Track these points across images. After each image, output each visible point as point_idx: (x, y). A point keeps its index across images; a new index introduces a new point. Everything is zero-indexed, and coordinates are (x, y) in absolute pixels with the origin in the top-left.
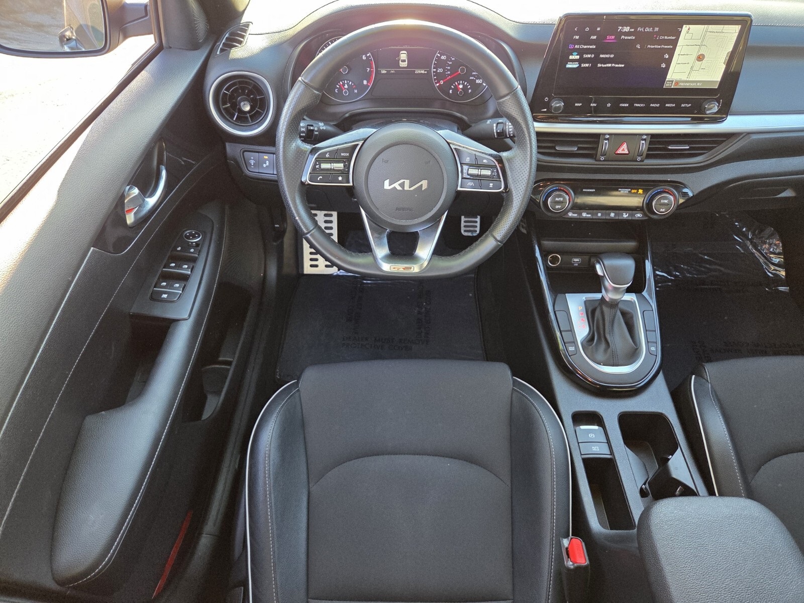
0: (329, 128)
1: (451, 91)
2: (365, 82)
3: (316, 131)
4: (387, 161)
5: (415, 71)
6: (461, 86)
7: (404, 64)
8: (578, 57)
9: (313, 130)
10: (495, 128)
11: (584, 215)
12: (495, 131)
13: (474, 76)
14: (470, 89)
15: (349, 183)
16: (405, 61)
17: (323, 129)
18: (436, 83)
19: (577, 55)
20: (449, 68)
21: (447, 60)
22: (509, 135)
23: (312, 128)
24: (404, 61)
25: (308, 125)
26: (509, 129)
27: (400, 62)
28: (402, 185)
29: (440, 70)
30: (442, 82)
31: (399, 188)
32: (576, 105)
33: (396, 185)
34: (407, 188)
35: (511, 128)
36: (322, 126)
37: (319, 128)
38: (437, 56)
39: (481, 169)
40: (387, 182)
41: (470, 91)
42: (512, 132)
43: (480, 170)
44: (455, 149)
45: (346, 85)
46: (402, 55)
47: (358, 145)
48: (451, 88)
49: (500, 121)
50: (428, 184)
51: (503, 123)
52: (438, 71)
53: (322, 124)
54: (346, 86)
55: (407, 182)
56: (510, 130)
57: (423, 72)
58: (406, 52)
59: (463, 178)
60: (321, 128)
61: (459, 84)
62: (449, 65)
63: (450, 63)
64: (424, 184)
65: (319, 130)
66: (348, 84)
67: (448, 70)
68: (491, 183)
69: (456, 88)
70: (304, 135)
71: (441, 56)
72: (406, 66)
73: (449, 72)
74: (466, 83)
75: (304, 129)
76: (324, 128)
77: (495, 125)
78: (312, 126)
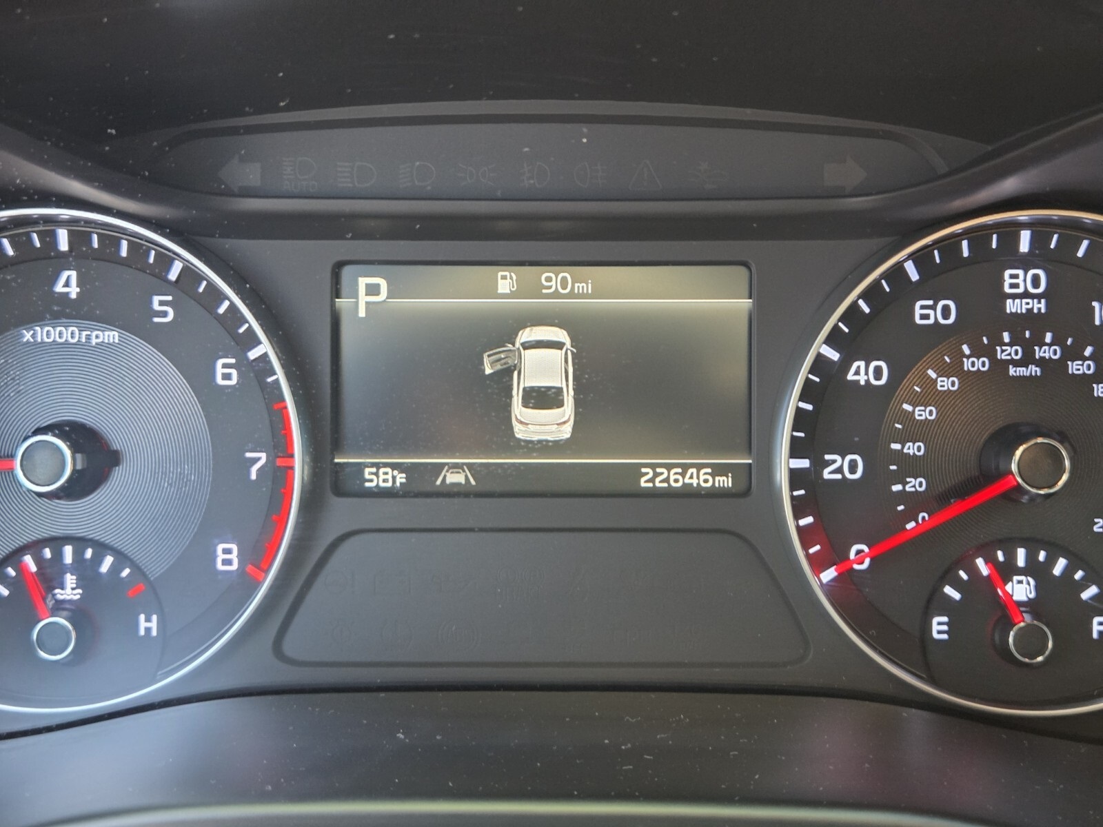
1: (939, 627)
5: (636, 471)
6: (1021, 590)
16: (560, 404)
18: (818, 562)
20: (913, 449)
21: (896, 388)
24: (543, 398)
27: (517, 408)
29: (844, 468)
30: (862, 558)
38: (820, 363)
45: (70, 580)
46: (529, 355)
48: (938, 604)
52: (827, 474)
57: (701, 479)
58: (561, 335)
61: (1007, 571)
62: (914, 431)
63: (924, 414)
67: (910, 466)
71: (845, 364)
72: (566, 432)
73: (916, 484)
74: (1060, 565)
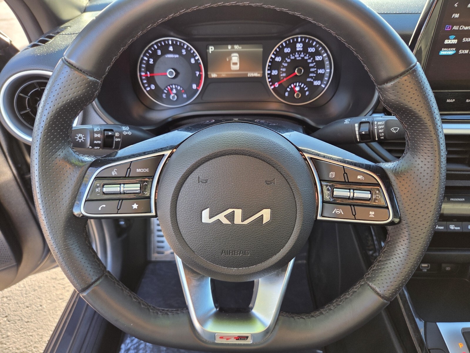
0: (138, 133)
1: (287, 94)
2: (194, 86)
3: (117, 137)
4: (206, 181)
5: (247, 74)
6: (297, 89)
7: (237, 67)
8: (455, 41)
9: (112, 137)
10: (357, 129)
11: (452, 227)
12: (357, 133)
13: (312, 77)
14: (307, 91)
15: (150, 212)
17: (127, 135)
18: (271, 86)
19: (455, 39)
20: (284, 70)
21: (282, 61)
22: (379, 137)
23: (110, 133)
24: (235, 64)
25: (105, 130)
26: (378, 129)
27: (232, 65)
28: (231, 217)
29: (275, 72)
30: (277, 85)
31: (225, 221)
32: (448, 101)
33: (221, 217)
34: (238, 220)
35: (381, 129)
36: (126, 131)
37: (121, 133)
38: (271, 58)
39: (354, 190)
40: (206, 213)
41: (307, 93)
42: (383, 134)
43: (352, 191)
44: (311, 158)
46: (233, 58)
47: (163, 155)
48: (286, 91)
49: (364, 120)
50: (272, 214)
51: (369, 122)
52: (273, 73)
53: (127, 128)
54: (174, 91)
55: (238, 213)
56: (380, 131)
57: (256, 75)
58: (237, 55)
59: (323, 202)
60: (125, 133)
61: (295, 86)
62: (284, 67)
63: (285, 65)
64: (266, 214)
65: (121, 136)
66: (176, 89)
67: (283, 72)
68: (372, 211)
69: (293, 91)
70: (99, 142)
71: (275, 58)
72: (238, 69)
73: (284, 75)
74: (303, 85)
75: (99, 136)
76: (130, 133)
77: (357, 125)
78: (111, 130)
